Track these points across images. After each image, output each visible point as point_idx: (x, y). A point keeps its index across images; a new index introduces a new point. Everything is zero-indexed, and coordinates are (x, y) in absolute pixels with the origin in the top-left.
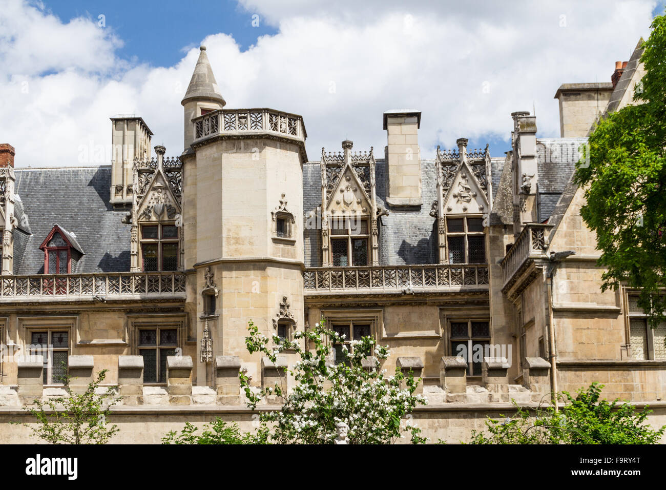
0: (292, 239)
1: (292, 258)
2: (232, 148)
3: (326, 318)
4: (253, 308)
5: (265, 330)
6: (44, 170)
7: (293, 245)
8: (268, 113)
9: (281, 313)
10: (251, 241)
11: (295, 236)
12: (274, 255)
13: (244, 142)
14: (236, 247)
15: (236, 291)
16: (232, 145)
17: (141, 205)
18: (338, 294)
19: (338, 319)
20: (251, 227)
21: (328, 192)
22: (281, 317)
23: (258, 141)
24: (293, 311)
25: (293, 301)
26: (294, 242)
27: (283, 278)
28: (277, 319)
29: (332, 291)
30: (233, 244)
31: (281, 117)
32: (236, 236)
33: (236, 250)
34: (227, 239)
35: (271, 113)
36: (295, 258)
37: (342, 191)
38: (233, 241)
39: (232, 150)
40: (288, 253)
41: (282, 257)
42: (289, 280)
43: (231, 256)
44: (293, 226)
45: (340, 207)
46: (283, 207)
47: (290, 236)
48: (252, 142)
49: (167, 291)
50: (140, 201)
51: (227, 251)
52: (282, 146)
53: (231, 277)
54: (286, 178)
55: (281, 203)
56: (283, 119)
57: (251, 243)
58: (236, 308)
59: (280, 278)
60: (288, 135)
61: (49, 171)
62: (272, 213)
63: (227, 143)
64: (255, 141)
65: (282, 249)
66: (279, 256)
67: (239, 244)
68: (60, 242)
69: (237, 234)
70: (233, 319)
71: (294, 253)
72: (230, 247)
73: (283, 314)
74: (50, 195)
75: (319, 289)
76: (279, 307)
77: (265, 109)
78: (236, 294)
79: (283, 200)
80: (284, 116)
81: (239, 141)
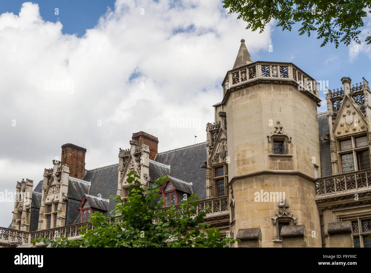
0: (289, 154)
1: (290, 169)
2: (239, 95)
3: (337, 216)
4: (256, 211)
5: (265, 228)
6: (187, 148)
7: (290, 160)
8: (259, 64)
9: (280, 213)
10: (253, 160)
11: (291, 152)
12: (271, 168)
13: (246, 90)
14: (244, 167)
15: (245, 200)
16: (238, 94)
17: (212, 153)
18: (341, 195)
19: (346, 216)
20: (253, 150)
21: (333, 119)
22: (280, 216)
23: (255, 86)
24: (293, 211)
25: (292, 203)
26: (291, 157)
27: (281, 186)
28: (275, 218)
29: (337, 194)
30: (242, 165)
31: (273, 66)
32: (243, 158)
33: (244, 169)
34: (238, 162)
35: (263, 64)
36: (292, 169)
37: (344, 116)
38: (241, 163)
39: (239, 97)
40: (285, 166)
41: (280, 169)
42: (288, 187)
43: (240, 174)
44: (289, 145)
45: (344, 129)
46: (278, 131)
47: (287, 153)
48: (251, 89)
49: (224, 210)
50: (211, 151)
51: (237, 170)
52: (276, 87)
53: (241, 190)
54: (281, 110)
55: (277, 128)
56: (275, 68)
57: (253, 162)
58: (245, 213)
59: (278, 185)
60: (280, 78)
61: (189, 148)
62: (268, 137)
63: (235, 93)
64: (253, 87)
65: (279, 163)
66: (277, 169)
67: (246, 164)
68: (171, 187)
69: (244, 157)
70: (244, 222)
71: (292, 166)
72: (239, 167)
73: (282, 214)
74: (186, 162)
75: (327, 194)
76: (278, 208)
77: (257, 62)
78: (245, 202)
79: (278, 126)
80: (276, 65)
81: (243, 90)
